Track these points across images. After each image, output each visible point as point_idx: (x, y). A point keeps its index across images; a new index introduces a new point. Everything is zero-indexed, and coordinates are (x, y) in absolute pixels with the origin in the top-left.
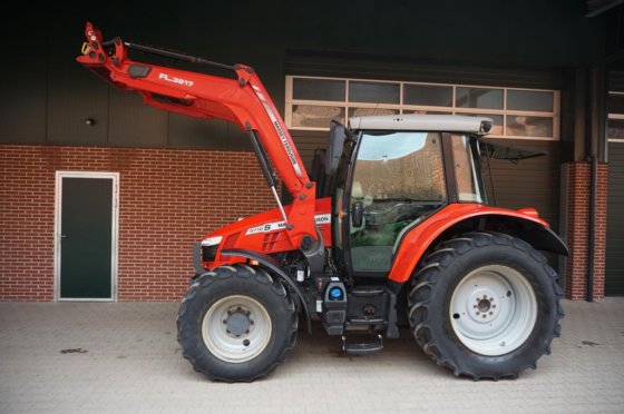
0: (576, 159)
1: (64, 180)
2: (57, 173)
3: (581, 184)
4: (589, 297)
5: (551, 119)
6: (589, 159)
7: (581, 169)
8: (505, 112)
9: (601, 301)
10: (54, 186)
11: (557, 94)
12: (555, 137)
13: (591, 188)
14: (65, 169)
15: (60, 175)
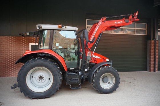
0: (151, 39)
1: (32, 45)
2: (30, 44)
3: (152, 45)
4: (154, 71)
5: (145, 30)
6: (154, 39)
7: (153, 42)
8: (135, 28)
9: (157, 72)
10: (29, 47)
11: (146, 24)
12: (146, 34)
13: (155, 46)
14: (32, 43)
15: (31, 44)
